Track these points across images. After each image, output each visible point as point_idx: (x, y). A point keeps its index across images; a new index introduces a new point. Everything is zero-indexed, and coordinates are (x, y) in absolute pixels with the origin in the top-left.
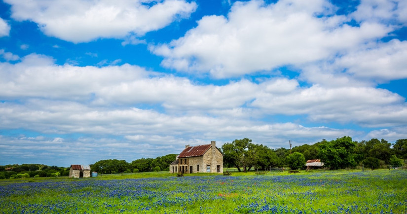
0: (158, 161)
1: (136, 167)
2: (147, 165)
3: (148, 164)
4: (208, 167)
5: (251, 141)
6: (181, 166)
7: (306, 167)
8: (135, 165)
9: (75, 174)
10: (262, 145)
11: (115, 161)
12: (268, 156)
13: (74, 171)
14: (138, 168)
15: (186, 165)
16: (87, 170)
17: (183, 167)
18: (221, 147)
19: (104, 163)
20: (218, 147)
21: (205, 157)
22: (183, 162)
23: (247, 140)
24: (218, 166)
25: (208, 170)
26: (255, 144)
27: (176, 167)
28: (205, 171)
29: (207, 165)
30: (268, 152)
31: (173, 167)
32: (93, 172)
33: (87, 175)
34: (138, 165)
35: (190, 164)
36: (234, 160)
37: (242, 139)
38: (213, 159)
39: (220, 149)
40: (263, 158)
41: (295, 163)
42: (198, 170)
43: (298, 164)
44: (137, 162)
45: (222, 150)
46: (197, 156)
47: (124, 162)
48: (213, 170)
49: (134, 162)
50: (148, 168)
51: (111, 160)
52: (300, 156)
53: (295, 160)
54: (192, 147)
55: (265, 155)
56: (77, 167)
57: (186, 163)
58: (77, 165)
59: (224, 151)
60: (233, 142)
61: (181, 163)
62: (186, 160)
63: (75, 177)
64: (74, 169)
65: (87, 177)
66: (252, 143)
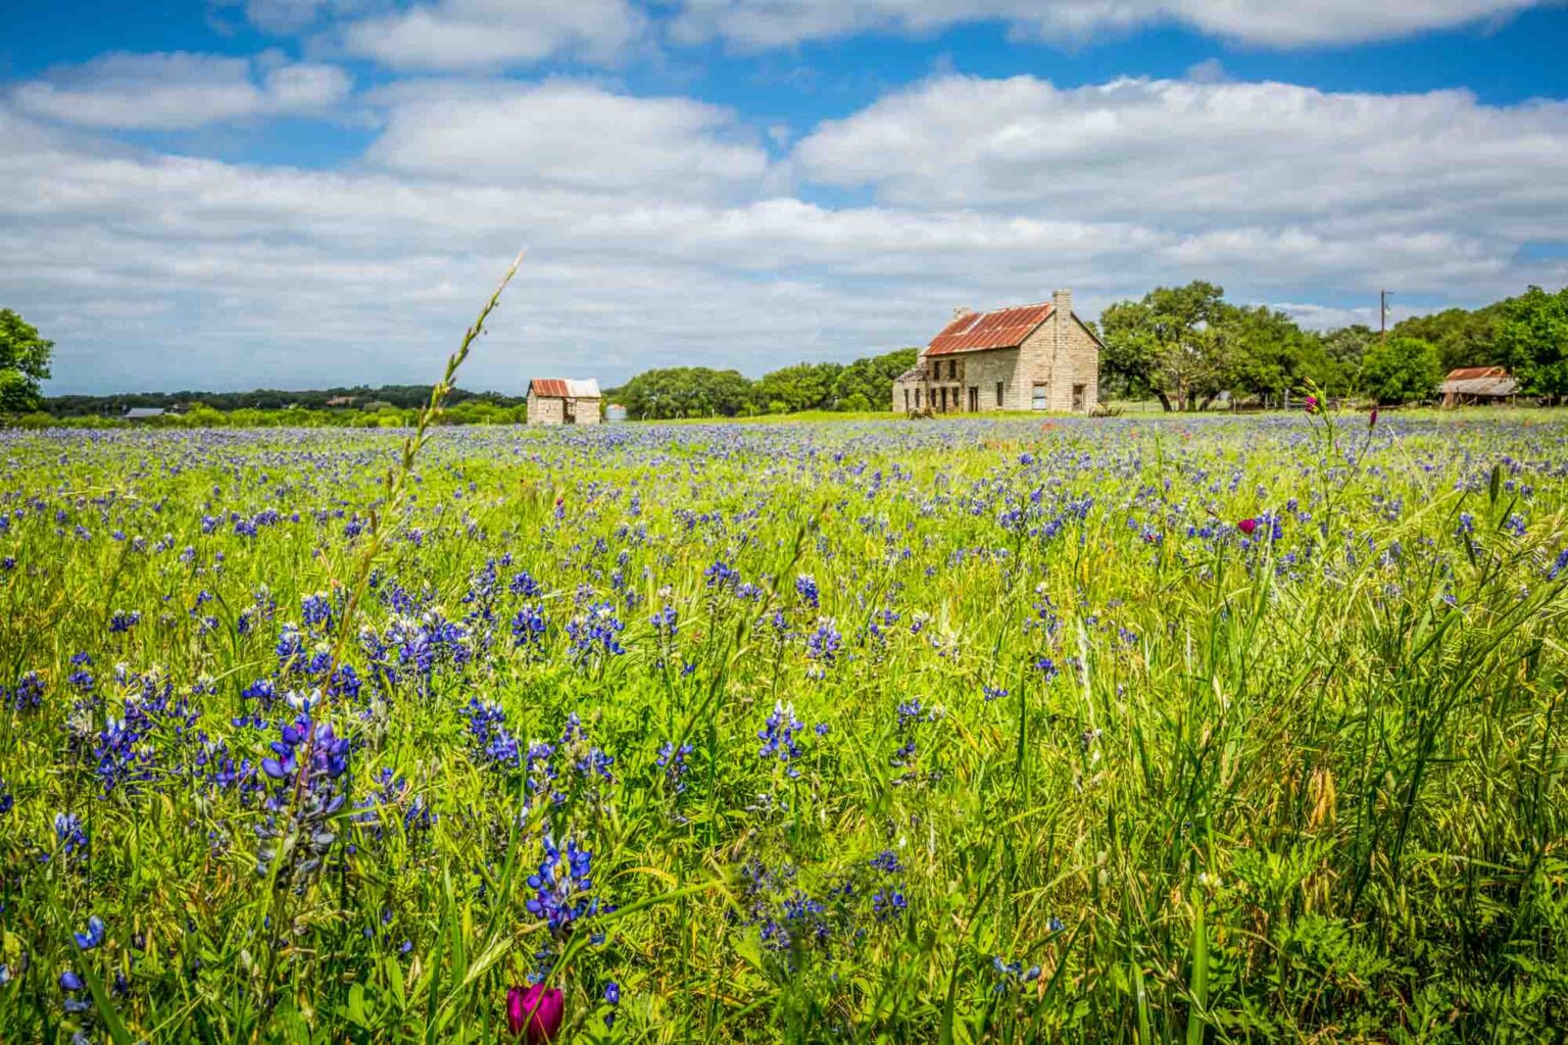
0: (859, 373)
1: (778, 397)
2: (821, 389)
3: (823, 384)
4: (1040, 391)
5: (1220, 292)
6: (936, 385)
7: (1443, 395)
8: (774, 388)
9: (544, 413)
10: (1263, 311)
11: (702, 375)
12: (1287, 352)
13: (542, 404)
14: (788, 401)
15: (957, 384)
16: (590, 399)
17: (944, 391)
18: (1096, 319)
19: (663, 382)
20: (1084, 319)
21: (1025, 354)
22: (944, 371)
23: (1205, 289)
24: (1078, 389)
25: (1039, 403)
26: (1238, 305)
27: (918, 391)
28: (1025, 403)
29: (1037, 385)
30: (1289, 338)
31: (907, 391)
32: (611, 407)
33: (587, 415)
34: (787, 387)
35: (970, 380)
36: (1146, 363)
37: (1184, 286)
38: (1059, 362)
39: (1093, 325)
40: (1266, 360)
41: (1395, 382)
42: (1000, 404)
43: (1408, 385)
44: (782, 377)
45: (1101, 330)
46: (996, 350)
47: (733, 378)
48: (1059, 399)
49: (771, 379)
50: (824, 399)
51: (684, 370)
52: (1420, 350)
53: (1396, 370)
54: (975, 316)
55: (1276, 349)
56: (550, 391)
57: (953, 376)
58: (553, 383)
59: (1107, 333)
60: (1148, 299)
61: (937, 377)
62: (953, 363)
63: (549, 421)
64: (540, 396)
65: (588, 421)
66: (1225, 299)
